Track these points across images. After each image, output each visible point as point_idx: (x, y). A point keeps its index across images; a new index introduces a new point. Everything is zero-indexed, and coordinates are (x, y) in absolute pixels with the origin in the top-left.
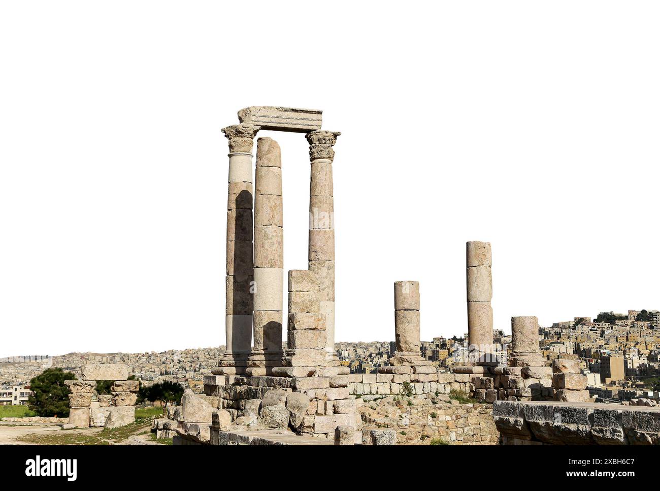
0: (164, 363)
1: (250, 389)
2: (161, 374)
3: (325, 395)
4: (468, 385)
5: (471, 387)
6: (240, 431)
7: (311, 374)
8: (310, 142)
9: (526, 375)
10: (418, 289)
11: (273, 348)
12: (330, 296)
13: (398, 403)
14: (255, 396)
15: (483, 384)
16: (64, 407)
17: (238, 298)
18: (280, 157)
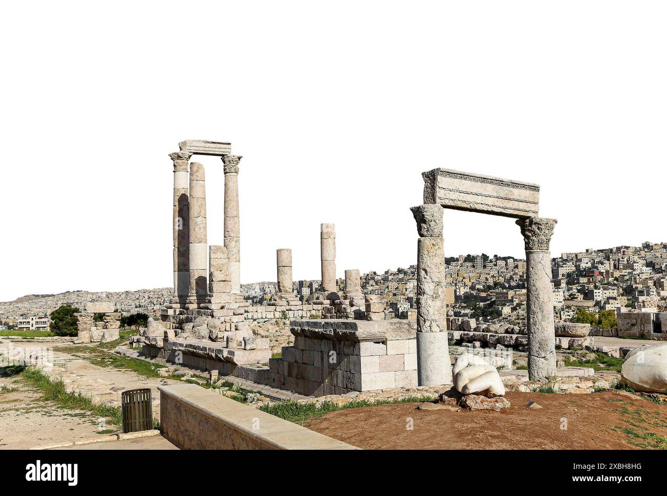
0: (138, 299)
1: (188, 317)
2: (136, 307)
3: (231, 320)
4: (320, 311)
5: (322, 312)
6: (180, 340)
7: (222, 308)
8: (224, 162)
9: (352, 305)
10: (291, 254)
11: (201, 292)
12: (237, 259)
13: (277, 323)
14: (191, 321)
15: (329, 311)
16: (74, 330)
17: (181, 261)
18: (204, 174)
